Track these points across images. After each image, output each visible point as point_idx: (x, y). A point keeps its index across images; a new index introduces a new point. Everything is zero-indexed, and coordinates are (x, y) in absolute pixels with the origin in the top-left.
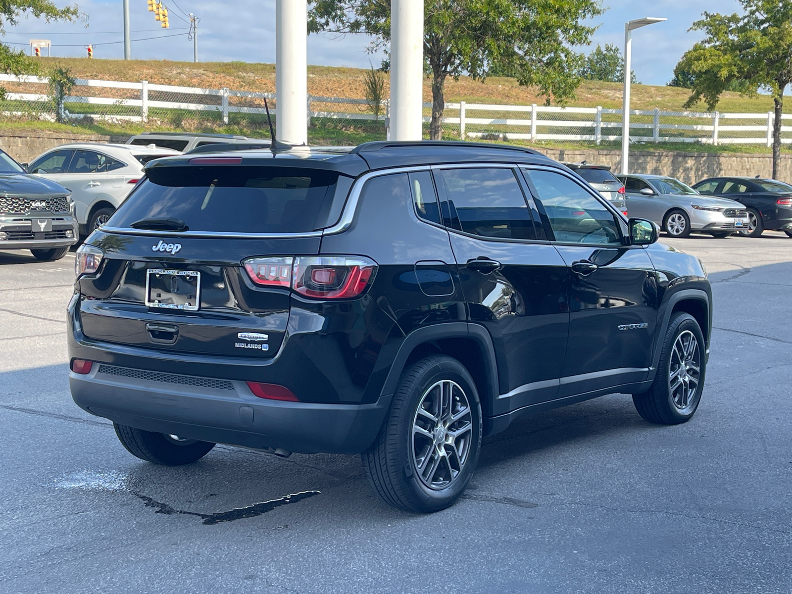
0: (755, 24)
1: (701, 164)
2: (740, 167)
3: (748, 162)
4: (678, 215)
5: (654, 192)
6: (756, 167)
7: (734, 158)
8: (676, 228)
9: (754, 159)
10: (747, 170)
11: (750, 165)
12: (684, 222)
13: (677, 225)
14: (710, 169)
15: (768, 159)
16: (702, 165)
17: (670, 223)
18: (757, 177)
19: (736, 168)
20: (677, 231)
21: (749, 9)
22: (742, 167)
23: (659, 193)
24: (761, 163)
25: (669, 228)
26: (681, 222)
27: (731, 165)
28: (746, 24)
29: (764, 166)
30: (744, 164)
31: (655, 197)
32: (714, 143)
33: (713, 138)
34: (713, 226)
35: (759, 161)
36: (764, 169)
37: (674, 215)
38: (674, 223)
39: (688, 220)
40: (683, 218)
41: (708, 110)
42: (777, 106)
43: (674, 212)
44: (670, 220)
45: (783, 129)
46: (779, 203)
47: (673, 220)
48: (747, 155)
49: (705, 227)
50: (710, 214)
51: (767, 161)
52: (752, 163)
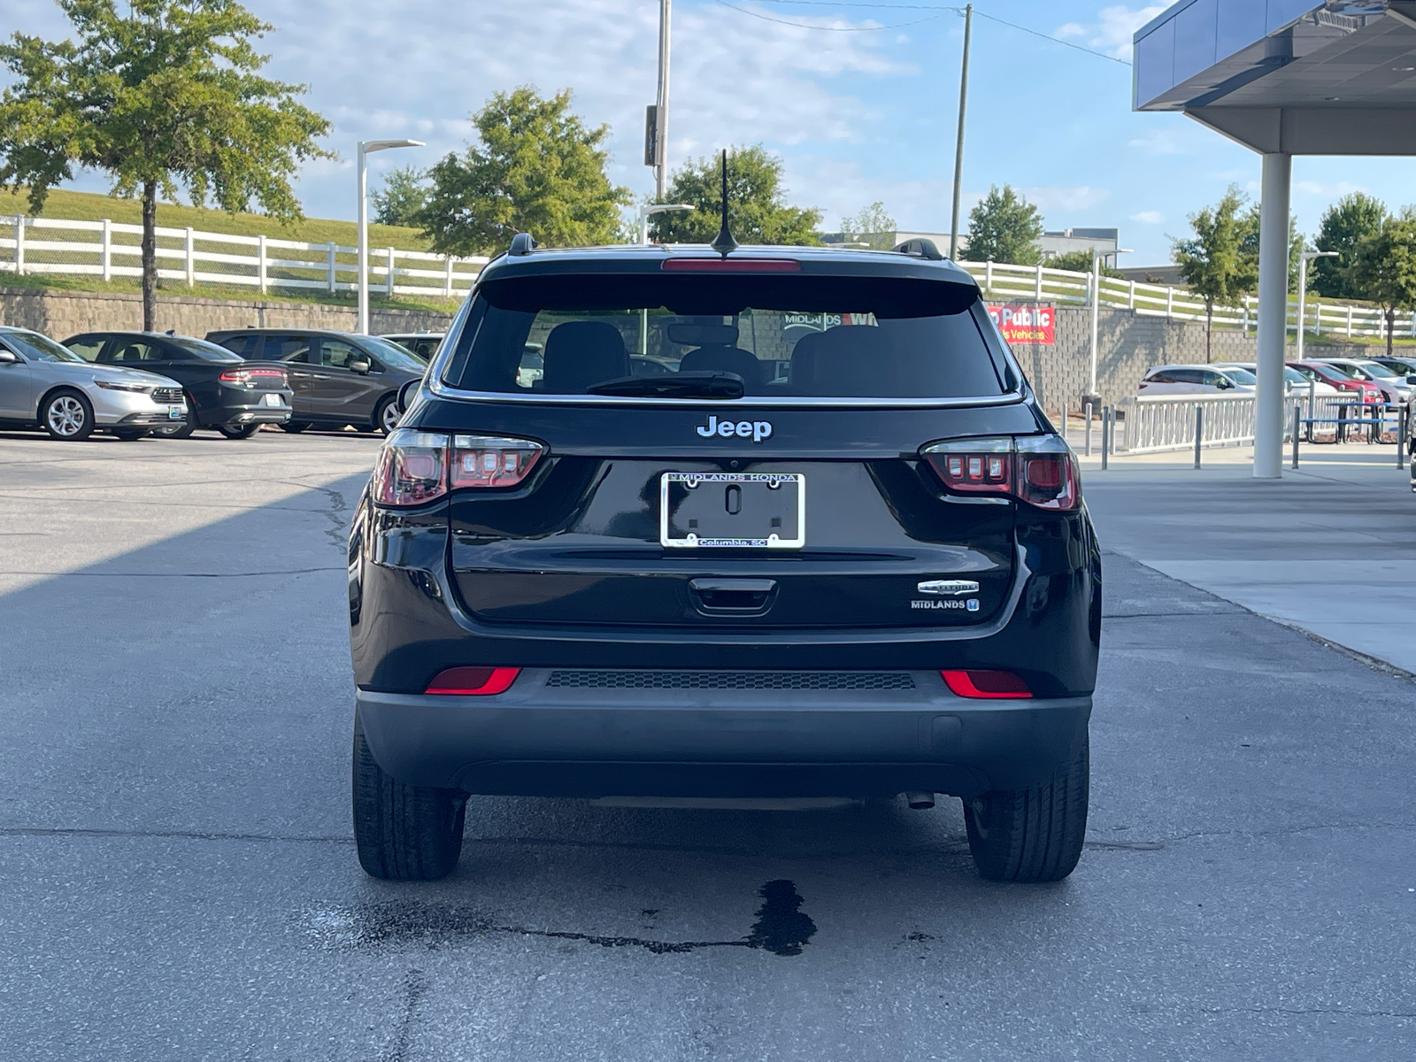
0: (105, 63)
1: (12, 308)
2: (78, 315)
3: (90, 306)
4: (68, 400)
5: (16, 357)
6: (102, 316)
7: (67, 299)
8: (65, 422)
9: (99, 301)
10: (90, 321)
11: (93, 312)
12: (82, 412)
13: (67, 417)
14: (29, 317)
15: (120, 302)
16: (15, 310)
17: (52, 414)
18: (170, 333)
19: (73, 318)
20: (68, 427)
21: (87, 34)
22: (81, 314)
23: (26, 359)
24: (110, 310)
25: (52, 424)
26: (75, 413)
27: (63, 311)
28: (86, 62)
29: (116, 315)
30: (84, 311)
31: (19, 365)
32: (18, 271)
33: (17, 261)
34: (136, 418)
35: (108, 306)
36: (116, 320)
37: (60, 400)
38: (61, 415)
39: (88, 409)
40: (78, 405)
41: (30, 211)
42: (147, 210)
43: (58, 394)
44: (53, 409)
45: (158, 252)
46: (223, 378)
47: (59, 408)
48: (88, 294)
49: (121, 421)
50: (129, 397)
51: (118, 305)
52: (97, 308)
